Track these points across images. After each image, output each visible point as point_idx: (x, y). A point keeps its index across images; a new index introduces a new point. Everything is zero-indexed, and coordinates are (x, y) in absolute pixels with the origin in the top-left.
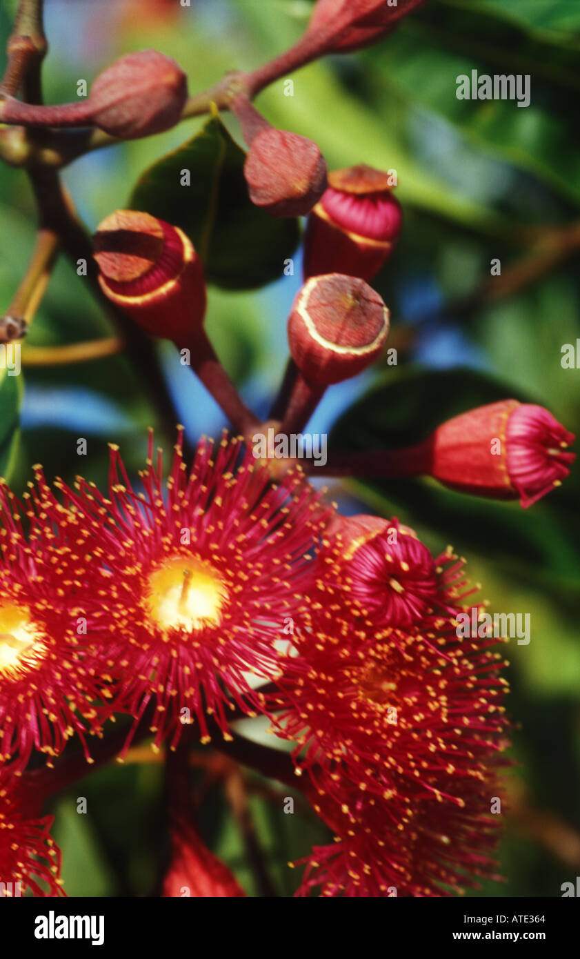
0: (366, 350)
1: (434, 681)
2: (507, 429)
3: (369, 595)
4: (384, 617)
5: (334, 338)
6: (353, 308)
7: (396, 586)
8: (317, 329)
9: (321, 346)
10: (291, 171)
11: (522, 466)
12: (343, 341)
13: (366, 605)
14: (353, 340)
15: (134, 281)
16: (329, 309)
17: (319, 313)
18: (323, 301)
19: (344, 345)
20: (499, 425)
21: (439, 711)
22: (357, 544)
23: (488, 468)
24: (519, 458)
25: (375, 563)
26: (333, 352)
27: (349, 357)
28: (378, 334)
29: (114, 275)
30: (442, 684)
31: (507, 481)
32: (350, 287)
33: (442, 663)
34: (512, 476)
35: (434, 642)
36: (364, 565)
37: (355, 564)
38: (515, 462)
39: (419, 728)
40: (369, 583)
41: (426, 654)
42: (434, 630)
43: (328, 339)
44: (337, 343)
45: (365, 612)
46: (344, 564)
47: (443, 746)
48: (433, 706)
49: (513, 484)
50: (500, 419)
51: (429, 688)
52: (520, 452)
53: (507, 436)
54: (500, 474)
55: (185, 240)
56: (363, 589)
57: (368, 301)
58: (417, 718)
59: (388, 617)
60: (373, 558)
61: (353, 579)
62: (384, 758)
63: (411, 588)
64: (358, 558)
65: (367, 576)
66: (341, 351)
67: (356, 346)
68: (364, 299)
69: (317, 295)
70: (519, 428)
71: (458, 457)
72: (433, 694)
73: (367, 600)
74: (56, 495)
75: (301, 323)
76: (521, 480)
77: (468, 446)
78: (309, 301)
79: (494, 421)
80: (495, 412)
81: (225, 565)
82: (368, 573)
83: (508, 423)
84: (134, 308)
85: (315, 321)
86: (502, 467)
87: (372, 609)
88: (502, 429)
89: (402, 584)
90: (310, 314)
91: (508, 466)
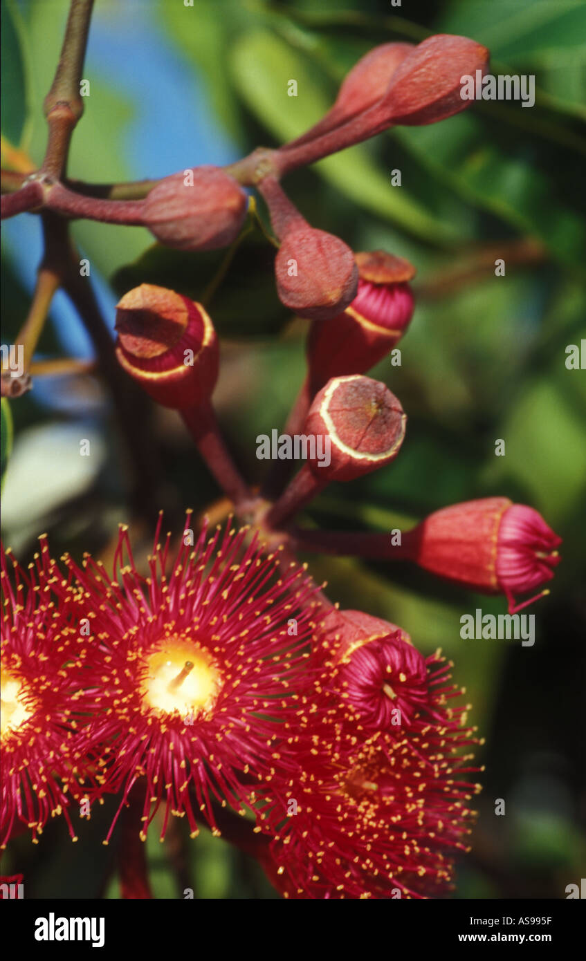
0: (383, 457)
1: (414, 784)
2: (499, 532)
3: (362, 700)
4: (374, 721)
5: (354, 444)
6: (376, 417)
7: (388, 690)
8: (337, 432)
9: (340, 451)
10: (325, 278)
11: (511, 569)
12: (362, 448)
13: (359, 710)
14: (372, 448)
15: (154, 359)
16: (352, 415)
17: (341, 417)
18: (347, 406)
19: (362, 452)
20: (492, 526)
21: (416, 812)
22: (354, 646)
23: (476, 567)
24: (509, 561)
25: (373, 669)
26: (351, 457)
27: (365, 463)
28: (394, 442)
29: (135, 351)
30: (421, 787)
31: (493, 580)
32: (374, 395)
33: (422, 765)
34: (499, 577)
35: (417, 746)
36: (360, 669)
37: (352, 668)
38: (504, 565)
39: (396, 829)
40: (364, 688)
41: (408, 756)
42: (420, 736)
43: (348, 445)
44: (356, 449)
45: (358, 716)
46: (341, 667)
47: (417, 849)
48: (410, 808)
49: (499, 584)
50: (493, 520)
51: (408, 789)
52: (510, 555)
53: (499, 538)
54: (488, 573)
55: (206, 319)
56: (359, 695)
57: (390, 409)
58: (394, 819)
59: (379, 722)
60: (370, 664)
61: (349, 683)
62: (363, 860)
63: (403, 695)
64: (355, 661)
65: (363, 681)
66: (358, 456)
67: (373, 453)
68: (386, 407)
69: (340, 399)
70: (511, 532)
71: (447, 552)
72: (410, 795)
73: (361, 704)
74: (62, 570)
75: (321, 425)
76: (507, 582)
77: (460, 542)
78: (331, 404)
79: (487, 522)
80: (488, 511)
81: (224, 657)
82: (364, 679)
83: (501, 525)
84: (149, 382)
85: (337, 424)
86: (491, 567)
87: (364, 713)
88: (495, 530)
89: (395, 691)
90: (332, 417)
91: (497, 568)
